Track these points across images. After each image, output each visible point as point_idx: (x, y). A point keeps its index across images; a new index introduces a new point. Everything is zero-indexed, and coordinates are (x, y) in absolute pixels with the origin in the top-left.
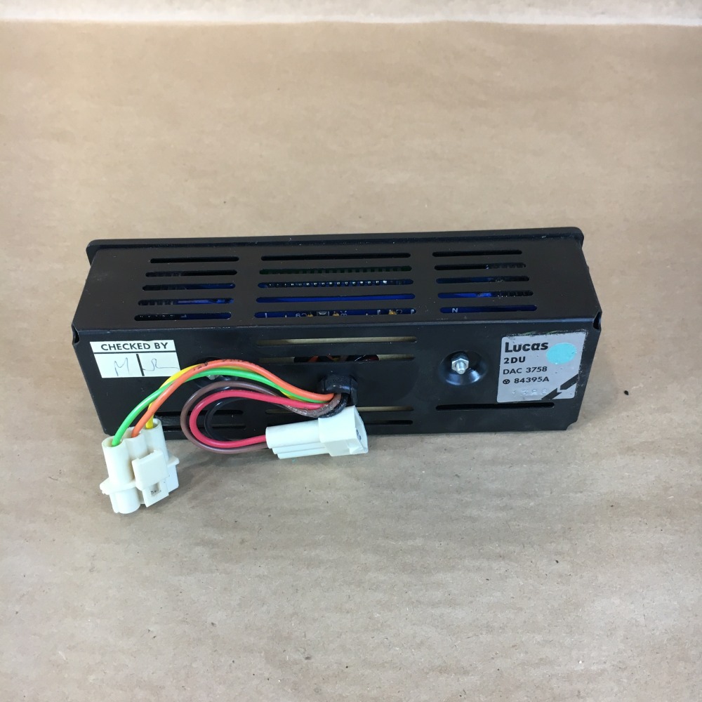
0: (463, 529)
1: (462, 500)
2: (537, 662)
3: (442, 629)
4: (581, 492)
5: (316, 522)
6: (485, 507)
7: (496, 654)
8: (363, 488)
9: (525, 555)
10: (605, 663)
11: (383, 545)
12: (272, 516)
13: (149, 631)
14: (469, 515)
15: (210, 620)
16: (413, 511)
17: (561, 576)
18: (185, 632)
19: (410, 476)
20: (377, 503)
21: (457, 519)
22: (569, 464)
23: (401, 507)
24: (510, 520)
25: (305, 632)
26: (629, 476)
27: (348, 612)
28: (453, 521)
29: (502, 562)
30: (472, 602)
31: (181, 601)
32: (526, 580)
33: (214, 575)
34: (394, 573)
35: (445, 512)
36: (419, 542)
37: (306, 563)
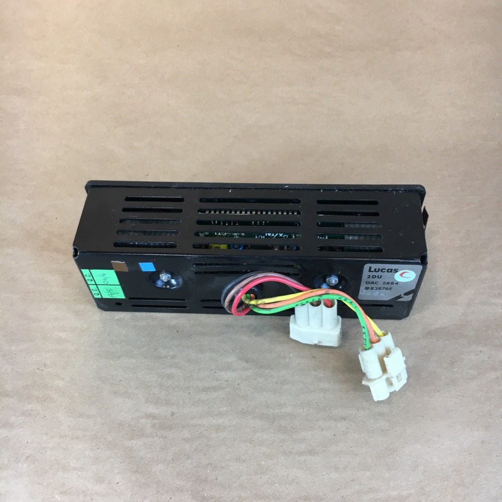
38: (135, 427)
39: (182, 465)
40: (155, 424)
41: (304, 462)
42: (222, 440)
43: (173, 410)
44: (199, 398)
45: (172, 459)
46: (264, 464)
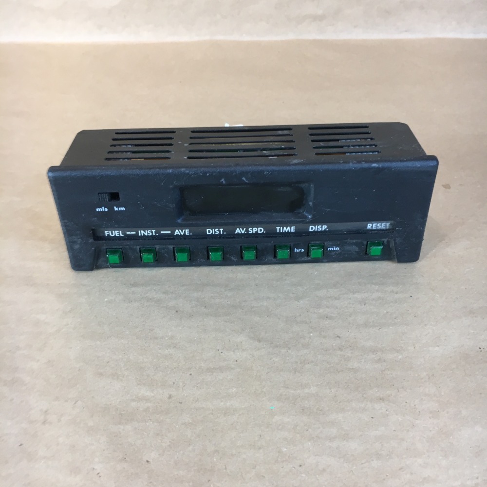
0: (348, 378)
1: (344, 356)
2: (421, 480)
3: (340, 458)
4: (438, 346)
5: (229, 378)
6: (363, 361)
7: (387, 476)
8: (264, 348)
9: (400, 397)
10: (477, 478)
11: (284, 393)
12: (193, 374)
13: (94, 469)
14: (351, 368)
15: (145, 458)
16: (306, 366)
17: (431, 412)
18: (124, 468)
19: (301, 338)
20: (277, 360)
21: (342, 371)
22: (426, 325)
23: (296, 362)
24: (384, 370)
25: (225, 466)
26: (474, 332)
27: (260, 448)
28: (339, 372)
29: (383, 404)
30: (361, 436)
31: (120, 444)
32: (404, 416)
33: (147, 424)
34: (296, 416)
35: (332, 365)
36: (313, 390)
37: (223, 412)
38: (124, 411)
39: (181, 452)
40: (148, 408)
41: (337, 448)
42: (232, 424)
43: (171, 393)
44: (203, 379)
45: (169, 446)
46: (286, 451)
